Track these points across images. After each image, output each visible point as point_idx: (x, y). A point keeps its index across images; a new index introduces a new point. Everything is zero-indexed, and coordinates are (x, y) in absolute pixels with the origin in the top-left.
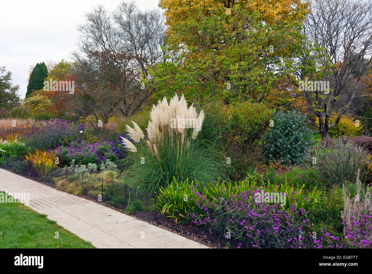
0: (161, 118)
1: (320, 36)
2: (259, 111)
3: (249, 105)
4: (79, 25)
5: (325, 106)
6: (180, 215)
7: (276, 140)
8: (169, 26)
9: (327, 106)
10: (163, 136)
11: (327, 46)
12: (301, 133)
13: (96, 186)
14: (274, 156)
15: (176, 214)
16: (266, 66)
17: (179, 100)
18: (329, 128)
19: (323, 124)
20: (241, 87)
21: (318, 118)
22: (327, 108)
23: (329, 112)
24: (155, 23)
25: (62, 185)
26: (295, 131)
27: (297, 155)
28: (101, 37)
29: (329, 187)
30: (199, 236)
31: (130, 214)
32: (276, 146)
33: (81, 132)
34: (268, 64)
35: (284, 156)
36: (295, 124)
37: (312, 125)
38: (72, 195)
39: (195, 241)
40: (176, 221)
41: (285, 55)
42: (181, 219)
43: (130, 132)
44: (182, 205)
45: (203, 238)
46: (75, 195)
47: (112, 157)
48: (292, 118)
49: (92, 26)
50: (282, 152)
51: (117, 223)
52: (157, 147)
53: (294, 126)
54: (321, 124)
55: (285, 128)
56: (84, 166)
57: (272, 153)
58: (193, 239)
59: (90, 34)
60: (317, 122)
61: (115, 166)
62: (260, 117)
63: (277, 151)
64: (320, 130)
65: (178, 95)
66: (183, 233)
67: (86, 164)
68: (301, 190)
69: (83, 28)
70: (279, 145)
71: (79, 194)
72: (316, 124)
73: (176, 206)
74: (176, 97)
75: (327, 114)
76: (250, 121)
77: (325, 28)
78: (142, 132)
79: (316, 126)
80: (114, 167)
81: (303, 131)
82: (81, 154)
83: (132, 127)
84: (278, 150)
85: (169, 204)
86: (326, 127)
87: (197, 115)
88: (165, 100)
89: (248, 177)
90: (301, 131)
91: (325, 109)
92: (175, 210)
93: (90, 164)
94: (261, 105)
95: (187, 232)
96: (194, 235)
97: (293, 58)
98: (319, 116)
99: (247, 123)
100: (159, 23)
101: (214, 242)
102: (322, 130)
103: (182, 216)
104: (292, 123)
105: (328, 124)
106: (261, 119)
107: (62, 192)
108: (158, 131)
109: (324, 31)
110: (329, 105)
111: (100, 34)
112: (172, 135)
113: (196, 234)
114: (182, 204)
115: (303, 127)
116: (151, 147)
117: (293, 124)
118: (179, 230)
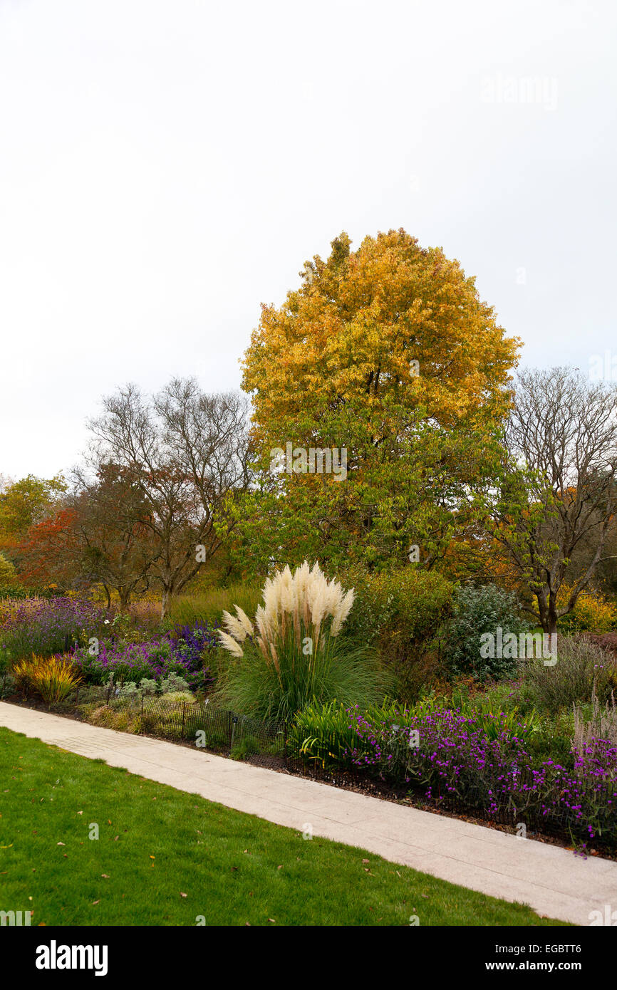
0: (283, 600)
1: (533, 449)
2: (432, 585)
3: (415, 574)
4: (89, 417)
5: (548, 574)
6: (330, 754)
7: (463, 639)
8: (257, 425)
9: (552, 575)
10: (284, 631)
11: (546, 466)
12: (507, 625)
13: (166, 717)
14: (461, 667)
15: (324, 753)
16: (439, 500)
17: (311, 570)
18: (558, 616)
19: (546, 609)
20: (398, 542)
21: (535, 597)
22: (552, 579)
23: (557, 586)
24: (230, 417)
25: (103, 716)
26: (496, 622)
27: (501, 666)
28: (128, 440)
29: (555, 712)
30: (361, 786)
31: (240, 759)
32: (464, 650)
33: (107, 622)
34: (443, 497)
35: (478, 669)
36: (495, 610)
37: (526, 610)
38: (124, 733)
39: (358, 792)
40: (323, 765)
41: (471, 481)
42: (330, 761)
43: (230, 623)
44: (334, 739)
45: (368, 789)
46: (130, 733)
47: (178, 668)
48: (491, 599)
49: (113, 420)
50: (475, 660)
51: (225, 771)
52: (276, 648)
53: (494, 613)
54: (542, 608)
55: (479, 616)
56: (133, 684)
57: (457, 663)
58: (352, 790)
59: (110, 436)
60: (535, 603)
61: (186, 684)
62: (433, 596)
63: (465, 658)
64: (541, 620)
65: (308, 563)
66: (335, 784)
67: (136, 679)
68: (512, 715)
69: (96, 424)
70: (470, 647)
71: (136, 732)
72: (533, 607)
73: (323, 740)
74: (305, 566)
75: (553, 590)
76: (416, 602)
77: (540, 433)
78: (250, 624)
79: (533, 613)
80: (183, 686)
81: (510, 623)
82: (123, 661)
83: (234, 613)
84: (468, 657)
85: (313, 738)
86: (553, 615)
87: (341, 596)
88: (287, 569)
89: (422, 701)
90: (506, 623)
91: (549, 581)
92: (321, 747)
93: (144, 680)
94: (434, 575)
95: (342, 782)
96: (353, 784)
97: (487, 486)
98: (537, 593)
99: (412, 608)
100: (238, 417)
101: (387, 792)
102: (545, 620)
103: (333, 756)
104: (491, 607)
105: (554, 609)
106: (435, 599)
107: (102, 729)
108: (276, 622)
109: (539, 440)
110: (555, 573)
111: (126, 435)
112: (299, 629)
113: (357, 783)
114: (334, 736)
115: (511, 616)
116: (265, 649)
117: (492, 610)
118: (328, 780)
